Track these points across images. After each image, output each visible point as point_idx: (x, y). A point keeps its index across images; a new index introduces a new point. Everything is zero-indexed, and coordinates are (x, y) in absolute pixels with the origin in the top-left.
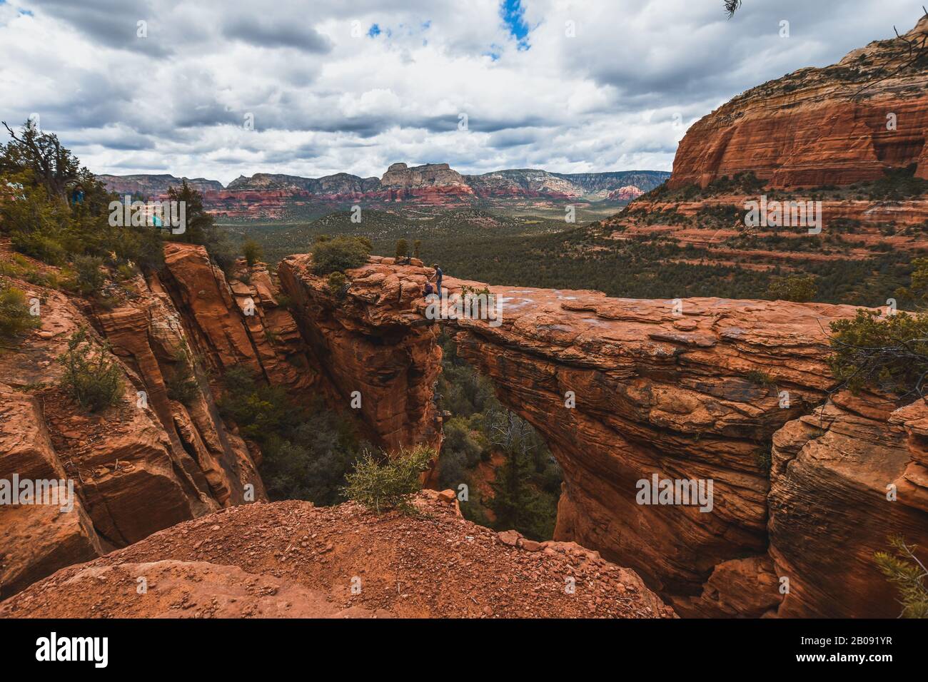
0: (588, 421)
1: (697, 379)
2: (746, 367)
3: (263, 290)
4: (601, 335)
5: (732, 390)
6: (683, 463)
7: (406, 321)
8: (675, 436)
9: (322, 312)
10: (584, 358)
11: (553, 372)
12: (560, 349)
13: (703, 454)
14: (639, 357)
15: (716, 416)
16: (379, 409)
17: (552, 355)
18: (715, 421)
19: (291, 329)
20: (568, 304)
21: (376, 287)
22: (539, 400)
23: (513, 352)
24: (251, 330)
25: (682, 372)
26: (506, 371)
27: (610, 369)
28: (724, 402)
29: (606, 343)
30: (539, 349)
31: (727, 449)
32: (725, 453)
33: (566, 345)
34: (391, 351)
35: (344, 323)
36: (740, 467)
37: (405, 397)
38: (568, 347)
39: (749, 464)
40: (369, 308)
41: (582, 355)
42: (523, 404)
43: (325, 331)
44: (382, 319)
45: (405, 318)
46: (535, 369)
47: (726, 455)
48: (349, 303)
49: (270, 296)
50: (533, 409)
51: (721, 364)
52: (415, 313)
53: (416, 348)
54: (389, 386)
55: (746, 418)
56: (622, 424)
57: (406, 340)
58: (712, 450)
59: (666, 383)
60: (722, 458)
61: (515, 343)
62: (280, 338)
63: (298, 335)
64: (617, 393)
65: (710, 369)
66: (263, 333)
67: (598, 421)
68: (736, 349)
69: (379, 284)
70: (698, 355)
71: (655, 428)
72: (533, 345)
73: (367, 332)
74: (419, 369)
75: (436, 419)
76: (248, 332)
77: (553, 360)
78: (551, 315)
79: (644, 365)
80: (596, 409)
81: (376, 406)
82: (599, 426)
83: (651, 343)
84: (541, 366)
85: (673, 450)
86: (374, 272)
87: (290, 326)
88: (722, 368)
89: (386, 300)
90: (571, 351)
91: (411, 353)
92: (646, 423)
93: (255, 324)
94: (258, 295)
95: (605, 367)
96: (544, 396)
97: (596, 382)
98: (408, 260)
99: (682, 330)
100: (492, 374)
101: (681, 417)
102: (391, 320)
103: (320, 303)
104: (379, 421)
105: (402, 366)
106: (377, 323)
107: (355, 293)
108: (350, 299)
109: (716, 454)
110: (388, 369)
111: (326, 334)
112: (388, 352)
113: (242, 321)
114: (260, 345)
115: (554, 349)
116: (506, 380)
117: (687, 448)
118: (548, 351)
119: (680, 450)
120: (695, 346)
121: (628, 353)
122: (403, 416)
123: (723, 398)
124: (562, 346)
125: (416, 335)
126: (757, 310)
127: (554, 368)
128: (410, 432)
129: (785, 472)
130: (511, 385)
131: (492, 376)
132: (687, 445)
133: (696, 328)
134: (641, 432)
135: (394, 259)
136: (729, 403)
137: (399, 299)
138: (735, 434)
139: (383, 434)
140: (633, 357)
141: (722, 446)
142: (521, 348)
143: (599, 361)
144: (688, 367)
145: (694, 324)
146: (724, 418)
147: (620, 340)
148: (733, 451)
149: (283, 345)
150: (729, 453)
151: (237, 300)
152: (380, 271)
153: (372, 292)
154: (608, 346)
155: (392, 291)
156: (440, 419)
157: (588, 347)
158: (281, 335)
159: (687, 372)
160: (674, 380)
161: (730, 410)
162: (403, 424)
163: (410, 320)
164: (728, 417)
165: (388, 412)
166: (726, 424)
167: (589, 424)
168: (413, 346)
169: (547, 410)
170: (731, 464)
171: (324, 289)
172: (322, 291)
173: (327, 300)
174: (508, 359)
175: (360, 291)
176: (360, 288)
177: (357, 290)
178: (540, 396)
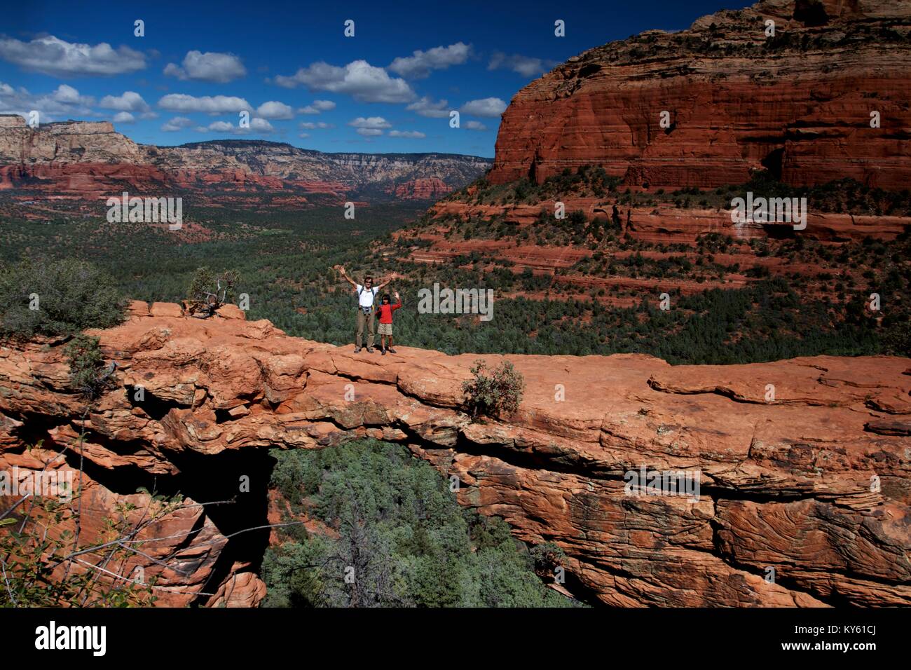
4: (791, 434)
12: (725, 468)
21: (190, 368)
22: (668, 569)
26: (591, 522)
29: (819, 448)
38: (743, 461)
40: (181, 413)
41: (780, 475)
44: (226, 438)
48: (119, 406)
69: (197, 361)
90: (752, 469)
96: (679, 559)
98: (212, 309)
103: (14, 411)
106: (212, 448)
107: (144, 384)
115: (714, 469)
124: (727, 462)
127: (712, 505)
135: (176, 305)
137: (267, 392)
143: (820, 482)
147: (835, 441)
153: (183, 378)
155: (243, 376)
157: (788, 460)
171: (38, 377)
172: (31, 381)
173: (43, 402)
174: (602, 499)
175: (154, 380)
176: (152, 371)
177: (150, 376)
178: (671, 560)
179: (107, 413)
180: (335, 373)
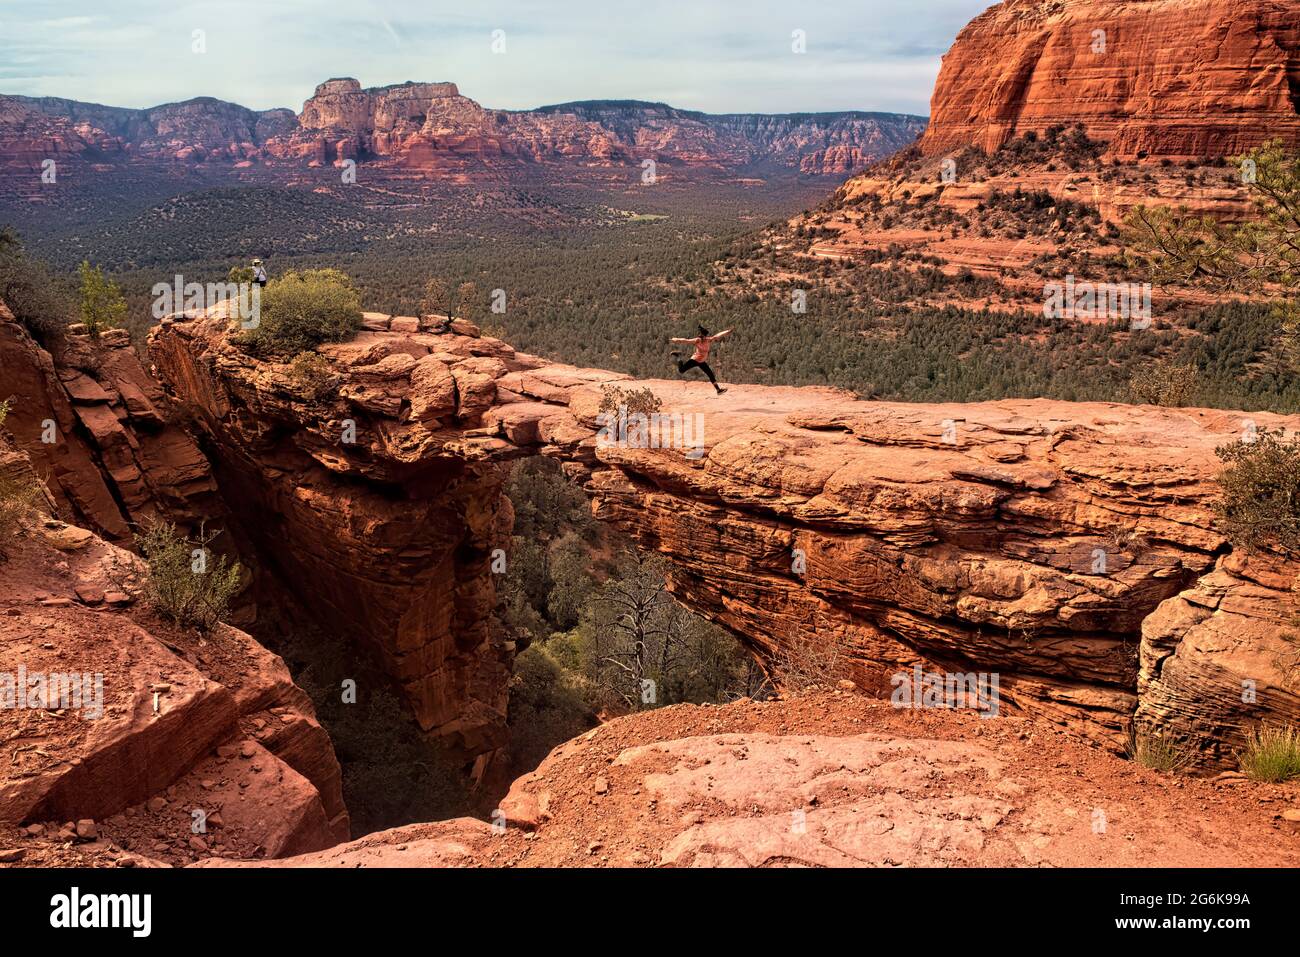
0: (848, 622)
1: (1028, 542)
2: (1102, 520)
3: (132, 392)
4: (870, 473)
5: (1083, 556)
6: (1008, 679)
7: (477, 451)
8: (996, 635)
9: (265, 434)
10: (846, 514)
11: (786, 540)
12: (799, 499)
13: (1040, 662)
14: (937, 509)
15: (1059, 600)
16: (400, 630)
17: (785, 510)
18: (1059, 607)
19: (198, 472)
20: (802, 418)
21: (400, 383)
22: (759, 592)
23: (711, 508)
24: (117, 478)
25: (1007, 531)
26: (694, 543)
27: (891, 533)
28: (1071, 577)
29: (882, 487)
30: (761, 500)
31: (1074, 651)
32: (1073, 656)
33: (809, 493)
34: (424, 512)
35: (325, 458)
36: (1094, 676)
37: (452, 604)
38: (815, 494)
39: (1108, 671)
40: (388, 425)
41: (841, 510)
42: (725, 600)
43: (274, 473)
44: (421, 448)
45: (476, 446)
46: (752, 537)
47: (1074, 659)
48: (342, 416)
49: (147, 403)
50: (746, 608)
51: (1064, 518)
52: (495, 436)
53: (474, 503)
54: (421, 583)
55: (1104, 600)
56: (910, 623)
57: (452, 487)
58: (1054, 653)
59: (980, 552)
60: (1068, 666)
61: (714, 491)
62: (177, 494)
63: (214, 487)
64: (904, 571)
65: (1048, 524)
66: (141, 483)
67: (866, 620)
68: (1087, 491)
69: (405, 377)
70: (1029, 504)
71: (966, 626)
72: (752, 493)
73: (379, 475)
74: (480, 545)
75: (503, 646)
76: (112, 484)
77: (787, 520)
78: (772, 436)
79: (946, 522)
80: (865, 601)
81: (395, 625)
82: (868, 631)
83: (956, 484)
84: (766, 532)
85: (992, 658)
86: (387, 352)
87: (196, 466)
88: (1066, 522)
89: (431, 411)
90: (819, 502)
91: (464, 514)
92: (951, 619)
93: (122, 464)
94: (122, 402)
95: (883, 528)
96: (769, 584)
97: (869, 556)
98: (447, 324)
99: (1001, 461)
100: (663, 548)
101: (1005, 603)
102: (441, 450)
103: (263, 417)
104: (401, 655)
105: (446, 541)
106: (411, 458)
107: (357, 397)
108: (341, 407)
109: (1059, 659)
110: (415, 548)
111: (275, 480)
112: (419, 514)
113: (94, 460)
114: (137, 509)
115: (789, 500)
116: (693, 558)
117: (1016, 654)
118: (778, 505)
119: (1004, 658)
120: (1023, 489)
121: (921, 504)
122: (446, 641)
123: (1068, 571)
124: (803, 495)
125: (472, 476)
126: (1112, 423)
127: (789, 533)
128: (460, 675)
129: (1159, 677)
130: (705, 567)
131: (666, 554)
132: (1015, 649)
133: (1023, 458)
134: (942, 634)
135: (417, 320)
136: (1078, 577)
137: (456, 408)
138: (1087, 626)
139: (408, 681)
140: (928, 510)
141: (1068, 647)
142: (726, 499)
143: (874, 518)
144: (1013, 522)
145: (1018, 451)
146: (1072, 602)
147: (903, 482)
148: (1085, 652)
149: (184, 507)
150: (1078, 656)
151: (81, 415)
152: (400, 349)
153: (393, 392)
154: (884, 492)
155: (441, 392)
156: (511, 645)
157: (849, 495)
158: (176, 486)
159: (1017, 531)
160: (993, 546)
161: (1080, 589)
162: (447, 659)
163: (488, 451)
164: (1078, 599)
165: (419, 636)
166: (1075, 611)
167: (851, 628)
168: (468, 500)
169: (774, 608)
170: (1082, 673)
171: (278, 386)
172: (272, 390)
173: (282, 409)
174: (700, 521)
175: (366, 393)
176: (365, 385)
177: (361, 390)
178: (760, 584)
179: (331, 422)
180: (522, 393)
